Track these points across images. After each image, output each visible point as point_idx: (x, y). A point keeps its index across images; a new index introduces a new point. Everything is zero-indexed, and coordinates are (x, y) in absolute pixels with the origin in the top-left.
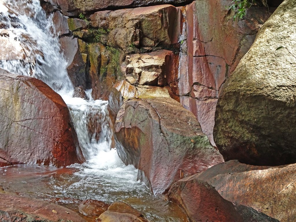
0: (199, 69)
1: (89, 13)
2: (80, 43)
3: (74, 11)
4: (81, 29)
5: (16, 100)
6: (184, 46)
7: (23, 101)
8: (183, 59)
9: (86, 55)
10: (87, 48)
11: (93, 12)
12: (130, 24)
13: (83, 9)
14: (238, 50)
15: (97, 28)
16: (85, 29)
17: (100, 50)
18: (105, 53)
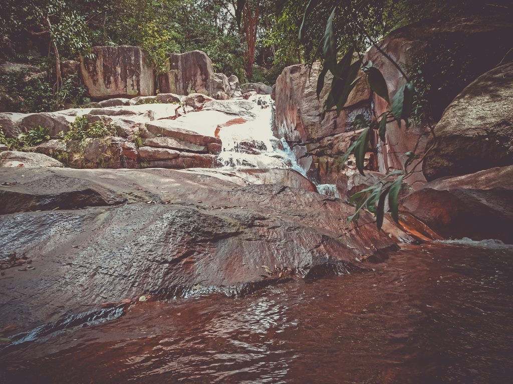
0: (392, 160)
1: (320, 140)
2: (314, 158)
3: (310, 140)
4: (315, 149)
5: (288, 179)
6: (380, 149)
7: (292, 180)
8: (380, 156)
9: (317, 164)
10: (318, 160)
11: (322, 138)
12: (347, 139)
13: (316, 138)
14: (417, 145)
15: (325, 146)
16: (318, 148)
17: (327, 159)
18: (331, 160)
